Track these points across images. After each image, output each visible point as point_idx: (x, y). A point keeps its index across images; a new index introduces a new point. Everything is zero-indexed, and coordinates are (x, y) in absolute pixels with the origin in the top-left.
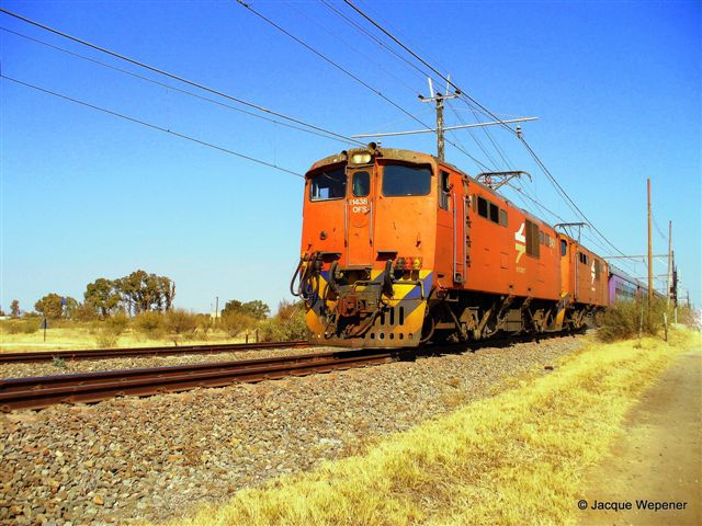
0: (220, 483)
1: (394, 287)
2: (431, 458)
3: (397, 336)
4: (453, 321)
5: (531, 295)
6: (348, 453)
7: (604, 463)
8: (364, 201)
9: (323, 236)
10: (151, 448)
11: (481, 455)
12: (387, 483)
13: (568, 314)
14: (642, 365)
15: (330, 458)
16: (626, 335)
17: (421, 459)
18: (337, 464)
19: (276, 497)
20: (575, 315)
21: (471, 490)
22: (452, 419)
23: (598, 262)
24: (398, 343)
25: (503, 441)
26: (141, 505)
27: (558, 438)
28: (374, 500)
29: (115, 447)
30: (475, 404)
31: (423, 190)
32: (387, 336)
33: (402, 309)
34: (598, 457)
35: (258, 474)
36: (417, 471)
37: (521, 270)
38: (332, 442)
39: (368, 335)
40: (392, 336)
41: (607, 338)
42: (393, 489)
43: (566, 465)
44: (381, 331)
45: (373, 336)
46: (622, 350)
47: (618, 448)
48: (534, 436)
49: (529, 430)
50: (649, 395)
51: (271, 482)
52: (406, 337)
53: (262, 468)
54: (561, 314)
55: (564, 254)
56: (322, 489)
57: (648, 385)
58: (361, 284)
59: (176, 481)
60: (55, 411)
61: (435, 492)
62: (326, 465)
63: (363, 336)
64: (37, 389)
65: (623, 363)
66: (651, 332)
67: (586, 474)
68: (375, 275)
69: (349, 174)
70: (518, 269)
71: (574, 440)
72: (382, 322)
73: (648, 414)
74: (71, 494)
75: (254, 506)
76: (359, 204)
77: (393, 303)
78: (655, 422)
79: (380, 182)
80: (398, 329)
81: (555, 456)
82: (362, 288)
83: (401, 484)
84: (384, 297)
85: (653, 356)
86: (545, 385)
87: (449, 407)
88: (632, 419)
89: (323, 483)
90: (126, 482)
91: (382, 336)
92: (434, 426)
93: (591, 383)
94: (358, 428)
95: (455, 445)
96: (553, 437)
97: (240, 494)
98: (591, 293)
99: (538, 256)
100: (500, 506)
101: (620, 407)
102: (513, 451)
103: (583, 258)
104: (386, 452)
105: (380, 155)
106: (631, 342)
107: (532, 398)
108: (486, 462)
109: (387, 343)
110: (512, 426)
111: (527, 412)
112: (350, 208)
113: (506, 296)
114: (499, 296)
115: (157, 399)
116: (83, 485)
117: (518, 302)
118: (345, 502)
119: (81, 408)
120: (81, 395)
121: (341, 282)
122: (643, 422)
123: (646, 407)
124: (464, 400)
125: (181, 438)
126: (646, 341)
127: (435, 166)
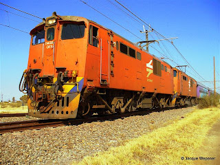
0: (78, 154)
1: (64, 86)
2: (145, 146)
3: (65, 113)
4: (104, 104)
5: (156, 92)
6: (119, 145)
7: (201, 148)
8: (52, 42)
9: (35, 62)
10: (56, 144)
11: (161, 145)
12: (132, 154)
13: (178, 100)
14: (213, 116)
15: (114, 146)
16: (207, 107)
17: (142, 147)
18: (116, 148)
19: (96, 159)
20: (181, 100)
21: (158, 156)
22: (152, 134)
23: (192, 81)
24: (65, 116)
25: (168, 141)
26: (54, 161)
27: (186, 140)
28: (127, 160)
29: (45, 143)
30: (159, 129)
31: (81, 35)
32: (60, 113)
33: (68, 98)
34: (199, 146)
35: (90, 151)
36: (141, 150)
37: (151, 81)
38: (114, 141)
39: (51, 112)
40: (62, 113)
41: (201, 108)
42: (133, 156)
43: (188, 148)
44: (57, 110)
45: (53, 112)
46: (206, 111)
47: (205, 143)
48: (178, 139)
49: (176, 137)
50: (215, 126)
51: (95, 154)
52: (69, 113)
53: (92, 150)
54: (174, 100)
55: (175, 76)
56: (111, 156)
57: (215, 122)
58: (49, 85)
59: (65, 154)
60: (27, 132)
61: (147, 157)
62: (112, 148)
63: (48, 112)
64: (21, 125)
65: (206, 116)
66: (216, 106)
67: (195, 151)
68: (55, 80)
69: (46, 29)
70: (148, 80)
71: (191, 140)
72: (58, 105)
73: (215, 132)
74: (32, 158)
75: (89, 162)
76: (50, 44)
77: (64, 95)
78: (217, 135)
79: (60, 32)
80: (66, 109)
81: (185, 146)
82: (49, 87)
83: (136, 155)
84: (59, 92)
85: (216, 113)
86: (181, 123)
87: (151, 130)
88: (209, 134)
89: (111, 154)
90: (49, 154)
91: (58, 112)
92: (147, 136)
93: (196, 122)
94: (122, 137)
95: (153, 142)
96: (184, 139)
97: (85, 158)
98: (188, 92)
99: (160, 75)
100: (168, 161)
101: (206, 130)
102: (172, 144)
103: (185, 78)
104: (131, 145)
105: (61, 19)
106: (209, 109)
107: (177, 127)
108: (163, 147)
109: (60, 116)
110: (171, 136)
111: (176, 132)
112: (45, 46)
113: (141, 92)
114: (137, 92)
115: (59, 128)
116: (36, 155)
117: (149, 95)
118: (118, 161)
119: (35, 131)
120: (35, 127)
121: (41, 84)
122: (213, 135)
123: (214, 130)
124: (156, 128)
125: (66, 140)
126: (214, 109)
127: (87, 23)
